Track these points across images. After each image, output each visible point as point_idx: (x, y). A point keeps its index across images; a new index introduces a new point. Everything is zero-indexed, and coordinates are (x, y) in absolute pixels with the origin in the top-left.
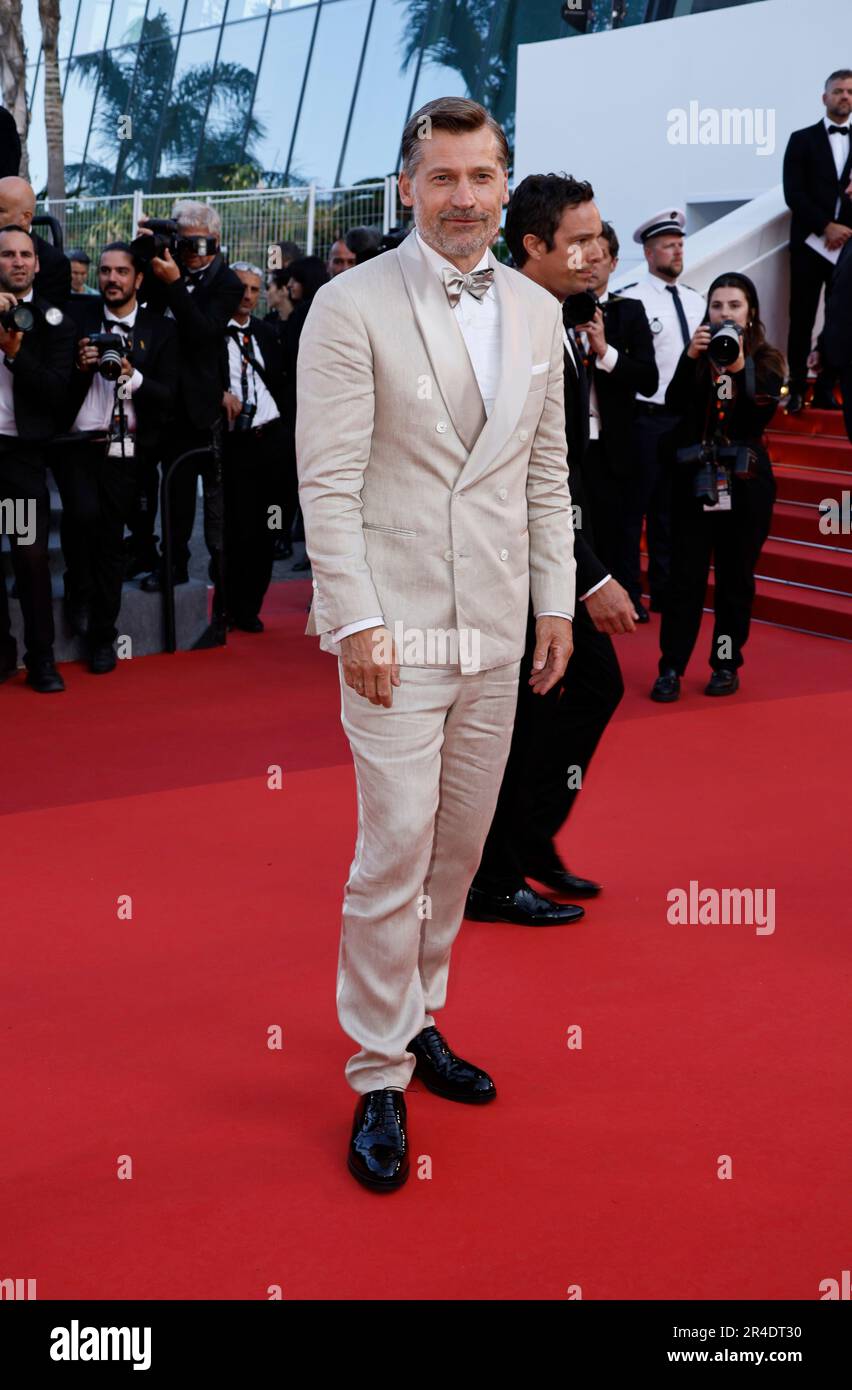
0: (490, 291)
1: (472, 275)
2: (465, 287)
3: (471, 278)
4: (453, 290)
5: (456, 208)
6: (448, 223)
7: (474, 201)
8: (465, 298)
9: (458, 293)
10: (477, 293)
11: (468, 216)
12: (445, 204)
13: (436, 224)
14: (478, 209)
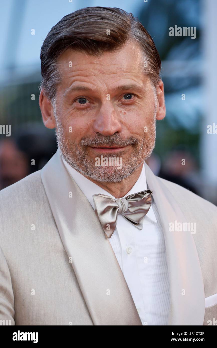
0: (151, 214)
1: (128, 198)
2: (120, 213)
3: (126, 203)
4: (108, 218)
5: (99, 134)
6: (91, 150)
7: (119, 125)
8: (122, 224)
9: (112, 220)
10: (134, 218)
11: (112, 142)
12: (88, 130)
13: (79, 150)
14: (125, 133)
